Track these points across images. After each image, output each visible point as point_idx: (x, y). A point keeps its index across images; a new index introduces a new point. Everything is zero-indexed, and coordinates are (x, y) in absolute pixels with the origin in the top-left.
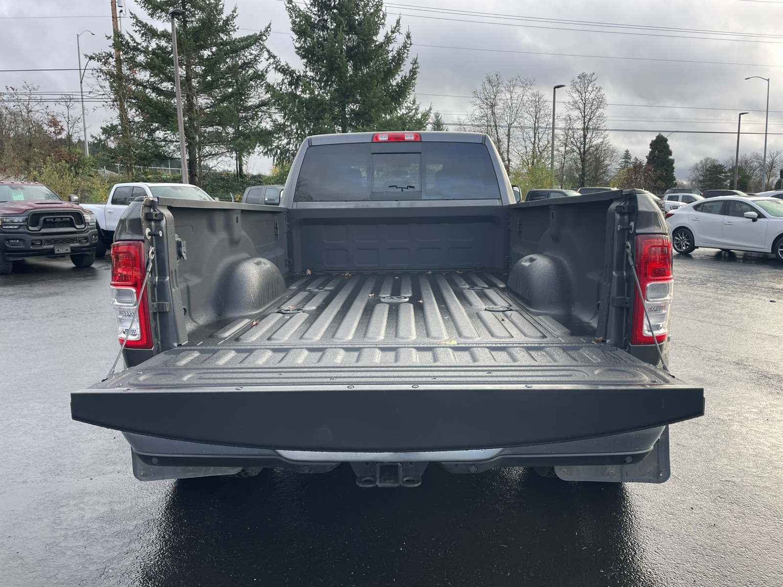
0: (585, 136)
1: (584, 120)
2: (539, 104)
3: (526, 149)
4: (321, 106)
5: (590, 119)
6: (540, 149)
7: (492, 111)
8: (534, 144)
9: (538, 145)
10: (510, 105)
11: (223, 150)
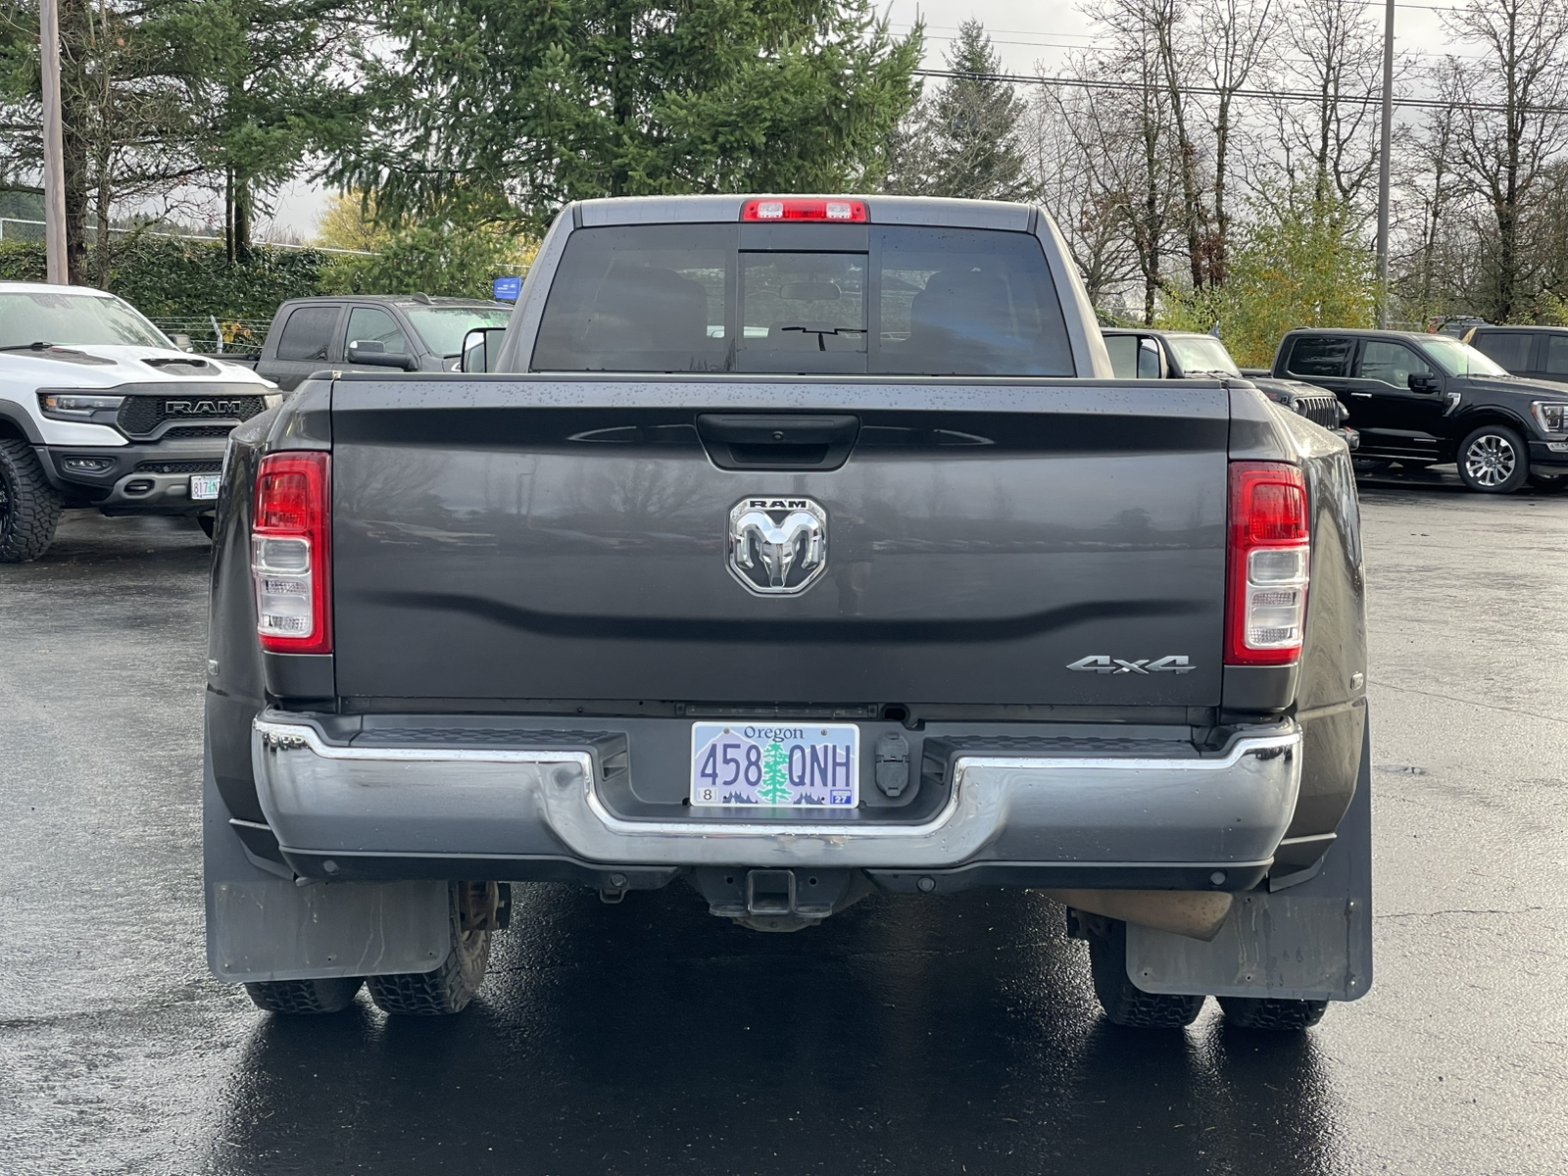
0: (1514, 135)
1: (1511, 76)
2: (1339, 16)
3: (1292, 176)
4: (538, 19)
5: (1533, 73)
6: (1344, 179)
7: (1162, 40)
8: (1322, 159)
9: (1336, 165)
10: (1226, 19)
11: (187, 162)
